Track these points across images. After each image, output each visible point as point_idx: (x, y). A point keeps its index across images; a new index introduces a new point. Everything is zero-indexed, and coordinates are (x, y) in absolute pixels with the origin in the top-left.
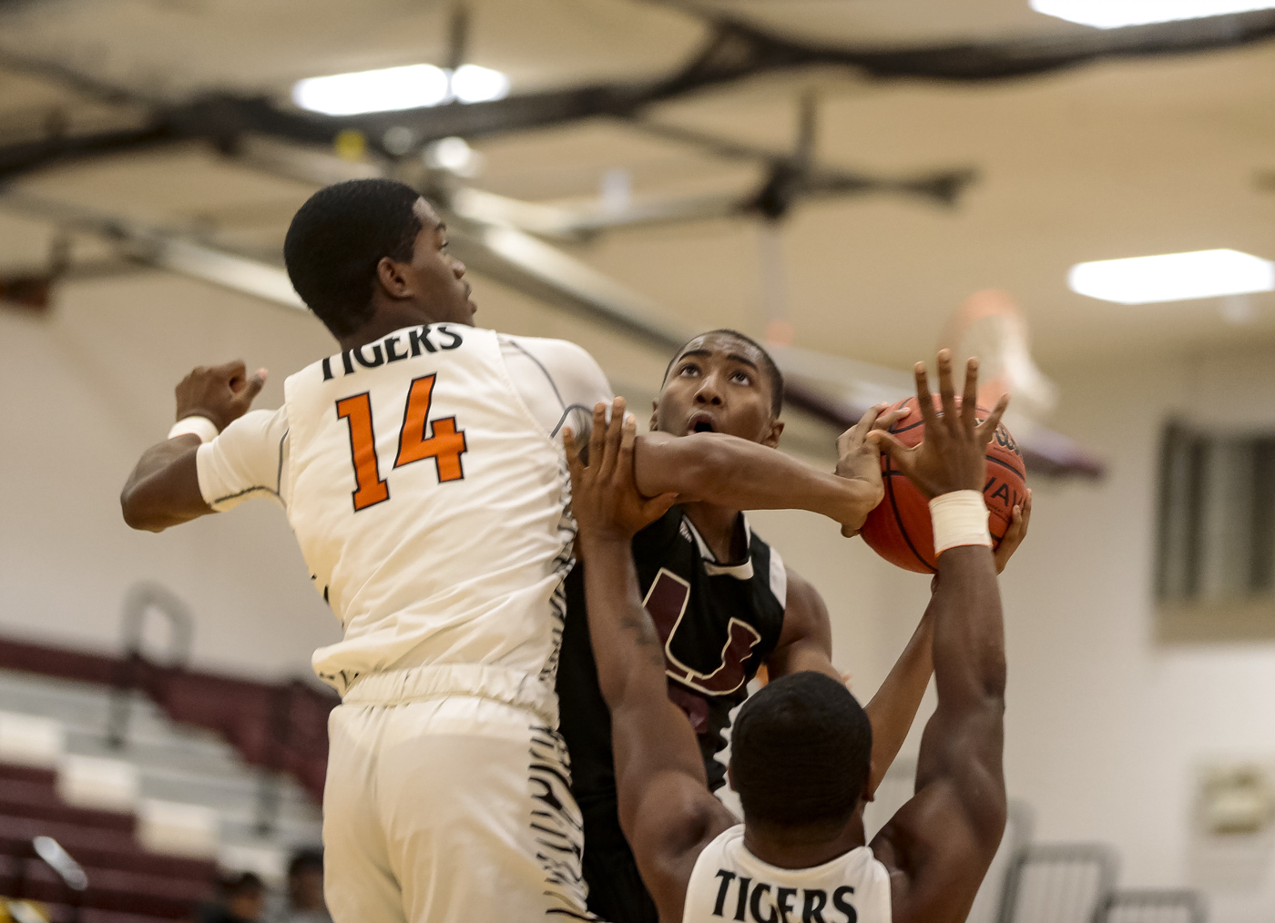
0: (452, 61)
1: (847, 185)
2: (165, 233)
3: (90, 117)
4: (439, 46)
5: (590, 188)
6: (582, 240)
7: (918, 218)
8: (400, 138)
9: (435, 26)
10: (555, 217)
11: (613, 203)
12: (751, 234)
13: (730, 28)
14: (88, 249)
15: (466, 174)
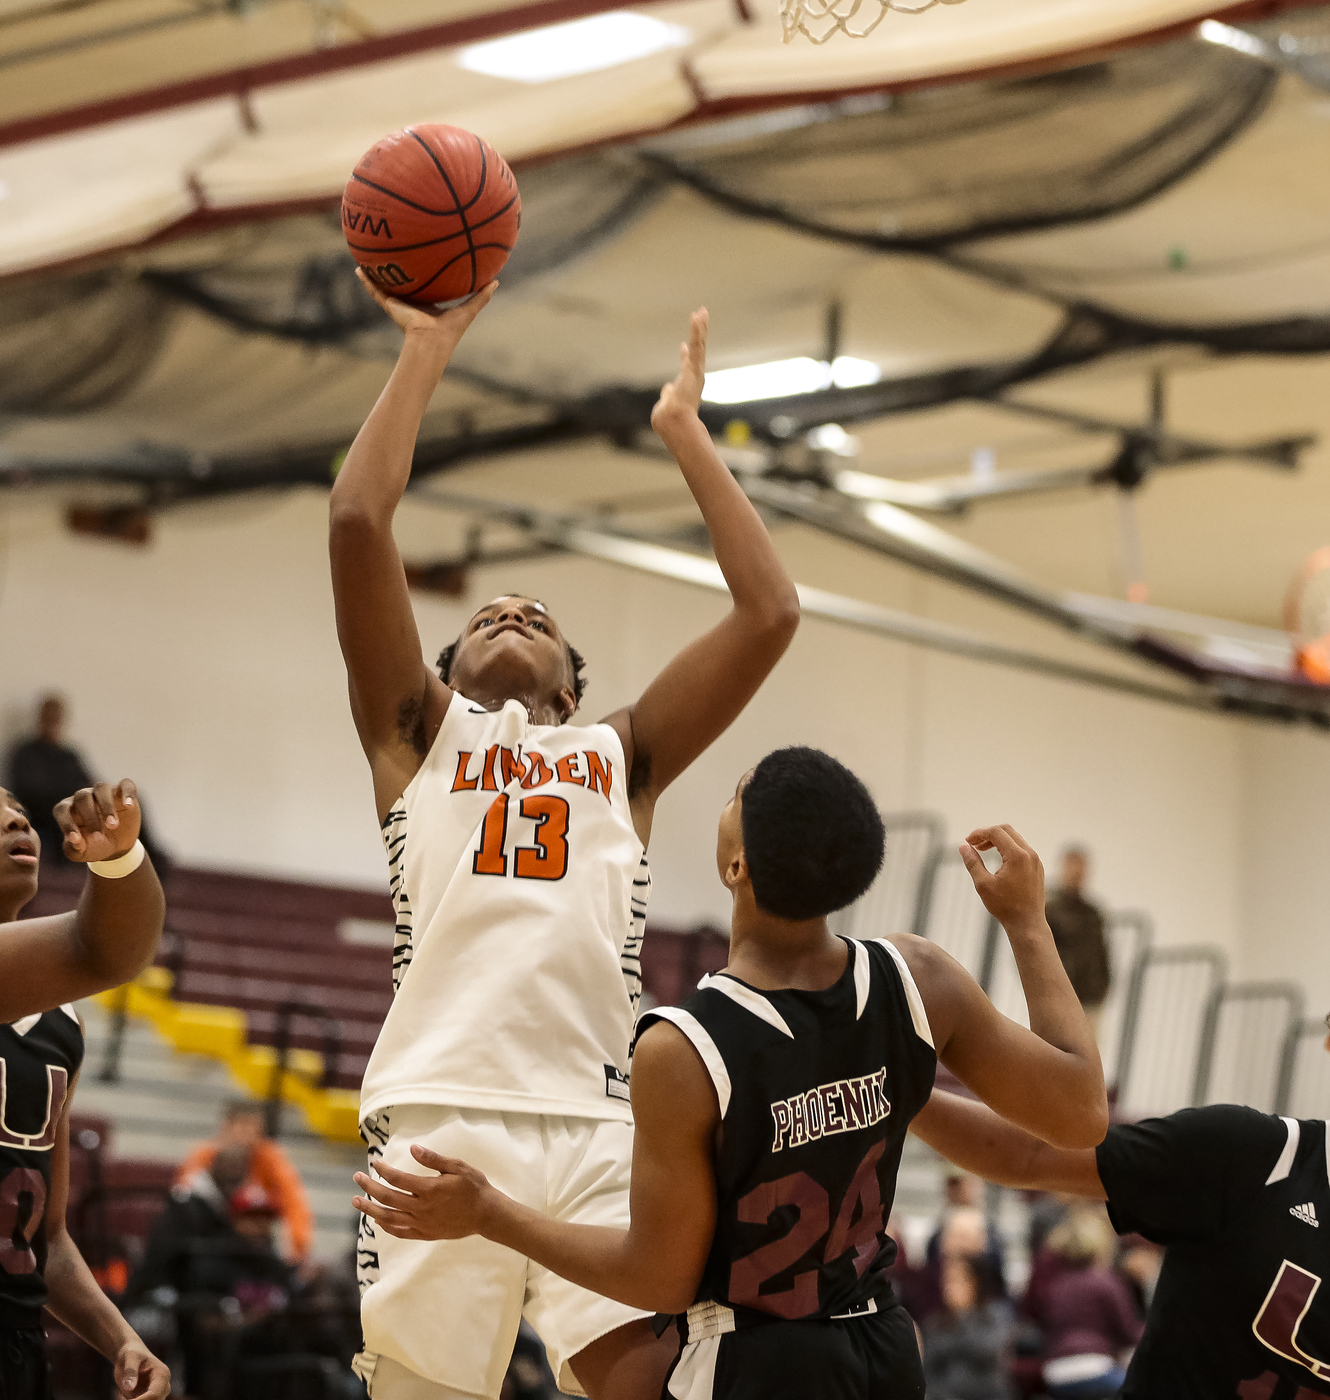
0: (830, 353)
1: (1196, 453)
2: (567, 523)
3: (500, 416)
4: (817, 340)
5: (960, 464)
6: (955, 511)
7: (1263, 480)
8: (783, 425)
9: (812, 322)
10: (927, 492)
11: (981, 478)
12: (1109, 498)
13: (1082, 312)
14: (499, 537)
15: (846, 453)
